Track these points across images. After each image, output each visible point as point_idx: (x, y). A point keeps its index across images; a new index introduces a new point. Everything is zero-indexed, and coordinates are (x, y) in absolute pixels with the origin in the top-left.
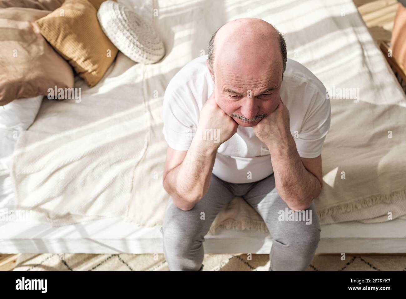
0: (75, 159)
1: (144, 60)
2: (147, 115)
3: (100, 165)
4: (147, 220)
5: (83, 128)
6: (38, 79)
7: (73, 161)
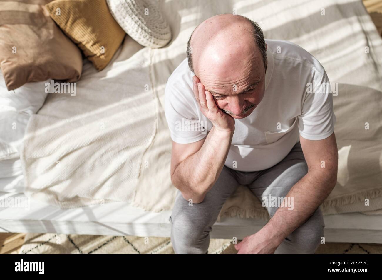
0: (84, 145)
1: (152, 44)
2: (156, 101)
3: (109, 151)
4: (154, 205)
5: (92, 113)
6: (48, 63)
7: (83, 146)
